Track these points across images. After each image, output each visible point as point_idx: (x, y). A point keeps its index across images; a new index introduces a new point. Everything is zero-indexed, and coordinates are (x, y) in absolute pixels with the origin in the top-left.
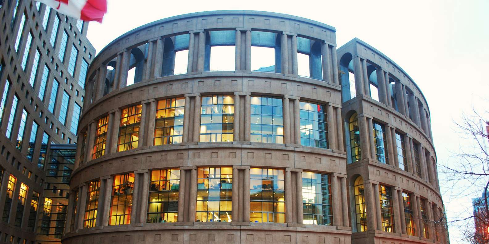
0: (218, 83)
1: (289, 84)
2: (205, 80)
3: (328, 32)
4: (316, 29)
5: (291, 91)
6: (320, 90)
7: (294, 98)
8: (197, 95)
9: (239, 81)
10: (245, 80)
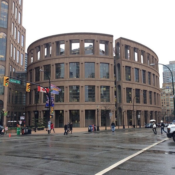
0: (74, 59)
1: (97, 58)
2: (70, 58)
3: (110, 37)
4: (106, 37)
5: (97, 60)
6: (107, 59)
7: (98, 63)
8: (68, 63)
9: (81, 58)
10: (83, 58)
